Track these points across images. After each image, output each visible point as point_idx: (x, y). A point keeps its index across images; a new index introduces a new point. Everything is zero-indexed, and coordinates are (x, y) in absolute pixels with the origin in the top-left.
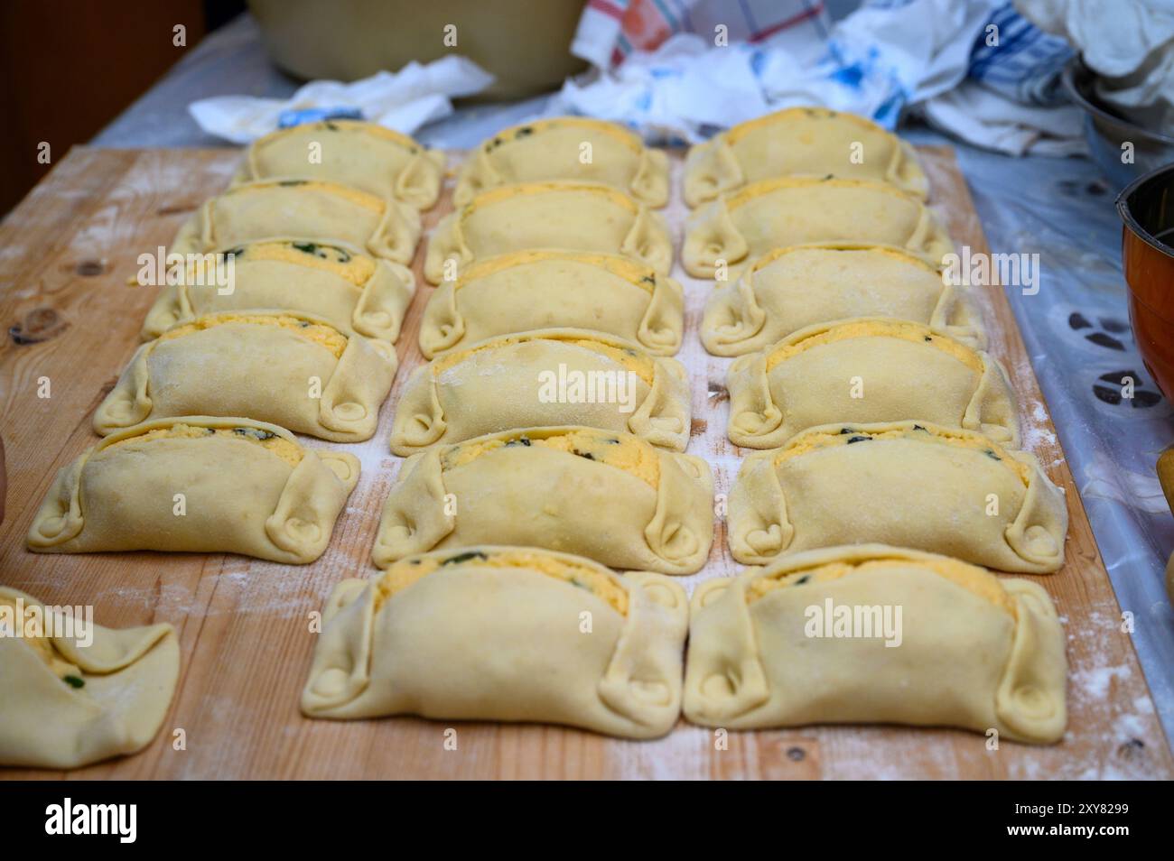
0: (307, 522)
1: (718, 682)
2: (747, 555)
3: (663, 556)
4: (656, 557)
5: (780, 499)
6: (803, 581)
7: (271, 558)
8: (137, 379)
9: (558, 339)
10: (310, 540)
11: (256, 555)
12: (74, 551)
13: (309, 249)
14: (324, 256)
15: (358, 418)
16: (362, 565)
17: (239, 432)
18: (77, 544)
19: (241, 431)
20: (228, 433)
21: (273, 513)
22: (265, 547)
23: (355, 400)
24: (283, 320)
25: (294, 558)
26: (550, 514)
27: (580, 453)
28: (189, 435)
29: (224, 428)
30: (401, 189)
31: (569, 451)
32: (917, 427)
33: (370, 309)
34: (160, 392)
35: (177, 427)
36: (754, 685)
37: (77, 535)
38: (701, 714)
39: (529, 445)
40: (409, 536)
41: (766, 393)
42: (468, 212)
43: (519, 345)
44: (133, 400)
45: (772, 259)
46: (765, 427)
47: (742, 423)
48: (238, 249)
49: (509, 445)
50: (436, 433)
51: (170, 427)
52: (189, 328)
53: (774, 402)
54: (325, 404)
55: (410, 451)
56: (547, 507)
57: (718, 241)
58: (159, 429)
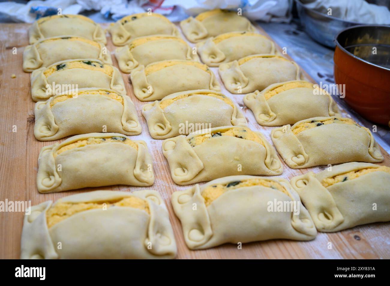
0: (145, 170)
1: (322, 216)
2: (295, 166)
3: (272, 170)
4: (270, 170)
5: (301, 146)
6: (345, 179)
7: (137, 185)
8: (50, 118)
9: (201, 94)
10: (148, 176)
11: (131, 185)
12: (59, 191)
13: (89, 63)
14: (95, 66)
15: (135, 126)
16: (170, 184)
17: (114, 139)
18: (60, 189)
19: (115, 138)
20: (110, 139)
21: (135, 168)
22: (136, 182)
23: (132, 120)
24: (100, 92)
25: (146, 185)
26: (237, 160)
27: (238, 136)
28: (96, 142)
29: (108, 138)
30: (95, 38)
31: (233, 136)
32: (335, 119)
33: (115, 84)
34: (61, 122)
35: (91, 139)
36: (338, 217)
37: (60, 185)
38: (324, 229)
39: (221, 136)
40: (184, 171)
41: (269, 108)
42: (132, 47)
43: (190, 97)
44: (48, 126)
45: (245, 61)
46: (271, 119)
47: (262, 118)
48: (63, 64)
49: (214, 136)
50: (169, 130)
51: (87, 139)
52: (65, 97)
53: (272, 111)
54: (124, 122)
55: (160, 137)
56: (236, 158)
57: (213, 54)
58: (82, 140)
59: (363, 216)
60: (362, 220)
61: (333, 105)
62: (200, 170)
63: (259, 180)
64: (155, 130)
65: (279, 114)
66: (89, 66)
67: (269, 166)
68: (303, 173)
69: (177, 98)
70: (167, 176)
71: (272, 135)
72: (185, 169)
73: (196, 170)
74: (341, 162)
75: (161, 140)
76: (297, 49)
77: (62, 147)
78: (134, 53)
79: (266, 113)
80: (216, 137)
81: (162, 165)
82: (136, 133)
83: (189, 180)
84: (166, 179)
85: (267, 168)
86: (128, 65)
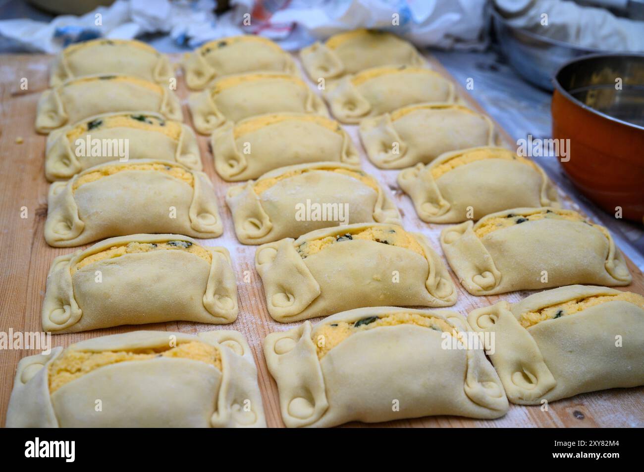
0: (223, 296)
1: (518, 376)
2: (478, 291)
3: (437, 297)
4: (434, 298)
5: (489, 257)
6: (559, 314)
7: (208, 322)
8: (70, 209)
9: (323, 169)
10: (228, 307)
11: (198, 321)
12: (78, 331)
13: (141, 118)
14: (151, 123)
15: (212, 222)
16: (264, 320)
17: (172, 245)
18: (80, 327)
19: (173, 243)
20: (164, 245)
21: (205, 292)
22: (206, 316)
23: (207, 212)
24: (155, 166)
25: (224, 321)
26: (377, 280)
27: (380, 240)
28: (141, 249)
29: (161, 242)
30: (158, 78)
31: (373, 240)
32: (548, 211)
33: (184, 152)
34: (89, 217)
35: (133, 244)
36: (546, 378)
37: (79, 321)
38: (520, 398)
39: (352, 239)
40: (288, 299)
41: (438, 192)
42: (215, 92)
43: (305, 174)
44: (68, 221)
45: (402, 115)
46: (441, 212)
47: (427, 210)
48: (98, 121)
49: (340, 240)
50: (267, 230)
51: (126, 245)
52: (96, 175)
53: (444, 197)
54: (193, 216)
55: (252, 241)
56: (375, 276)
57: (351, 103)
58: (118, 246)
59: (588, 377)
60: (587, 384)
61: (548, 188)
62: (316, 296)
63: (411, 314)
64: (246, 229)
65: (455, 203)
66: (141, 124)
67: (433, 291)
68: (493, 302)
69: (282, 176)
70: (260, 306)
71: (442, 239)
72: (290, 296)
73: (307, 298)
74: (558, 284)
75: (254, 247)
77: (85, 257)
78: (218, 103)
79: (433, 200)
80: (343, 242)
81: (253, 288)
82: (213, 235)
83: (296, 313)
84: (259, 311)
85: (429, 294)
86: (208, 122)
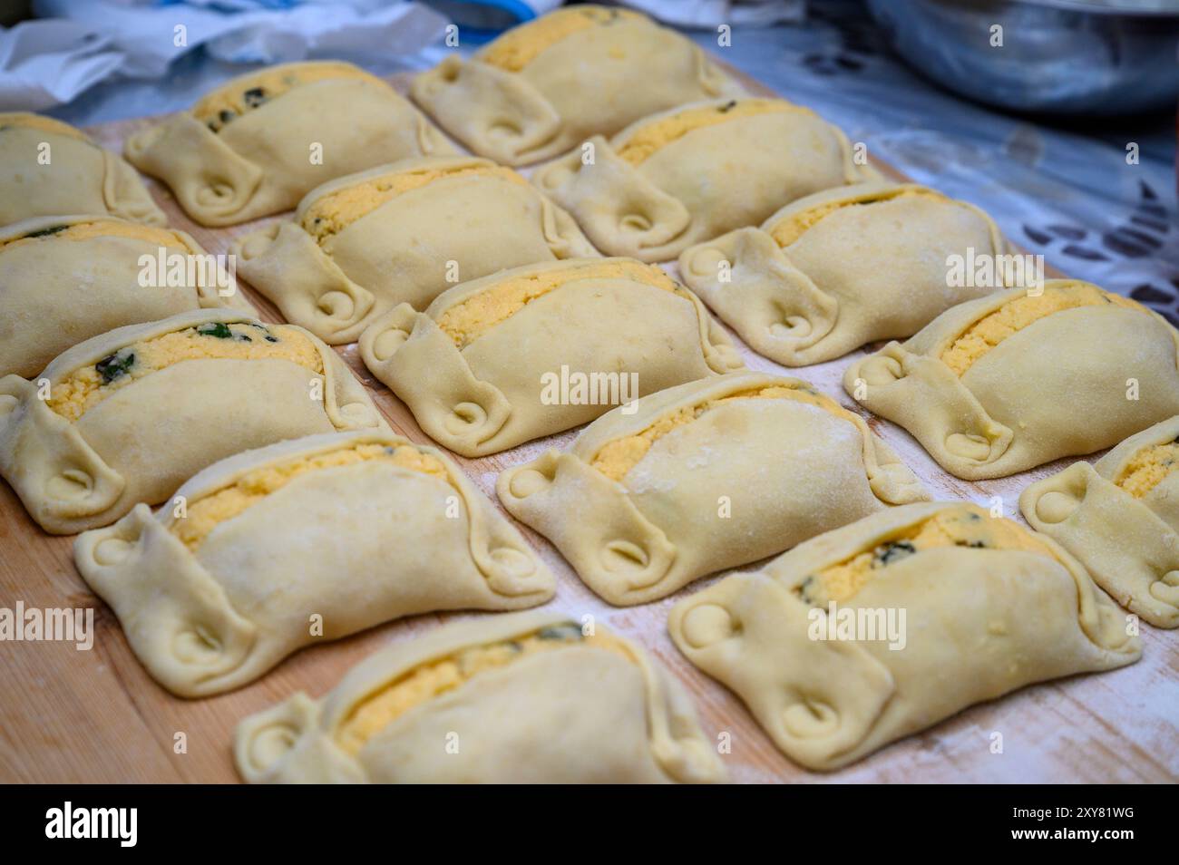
0: (685, 735)
2: (1172, 617)
3: (1108, 647)
4: (1105, 651)
5: (1172, 535)
13: (221, 331)
14: (248, 339)
19: (554, 635)
20: (534, 642)
27: (967, 543)
29: (526, 637)
31: (953, 544)
33: (340, 401)
34: (261, 604)
35: (470, 656)
39: (916, 551)
40: (817, 715)
41: (978, 408)
42: (325, 231)
43: (707, 416)
46: (996, 451)
47: (962, 452)
48: (123, 355)
49: (891, 558)
50: (667, 563)
51: (451, 658)
52: (233, 499)
53: (993, 417)
54: (486, 561)
55: (640, 596)
56: (994, 625)
57: (638, 212)
58: (433, 664)
62: (885, 697)
65: (1022, 424)
66: (229, 345)
69: (653, 426)
70: (755, 745)
72: (819, 707)
73: (870, 703)
75: (643, 609)
76: (904, 135)
78: (343, 257)
79: (967, 426)
80: (901, 561)
81: (710, 707)
82: (541, 598)
83: (855, 744)
85: (1094, 647)
86: (327, 311)
